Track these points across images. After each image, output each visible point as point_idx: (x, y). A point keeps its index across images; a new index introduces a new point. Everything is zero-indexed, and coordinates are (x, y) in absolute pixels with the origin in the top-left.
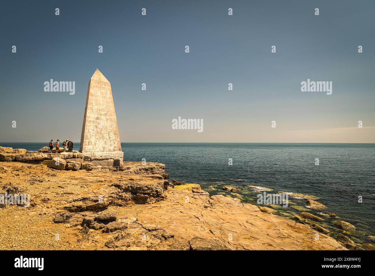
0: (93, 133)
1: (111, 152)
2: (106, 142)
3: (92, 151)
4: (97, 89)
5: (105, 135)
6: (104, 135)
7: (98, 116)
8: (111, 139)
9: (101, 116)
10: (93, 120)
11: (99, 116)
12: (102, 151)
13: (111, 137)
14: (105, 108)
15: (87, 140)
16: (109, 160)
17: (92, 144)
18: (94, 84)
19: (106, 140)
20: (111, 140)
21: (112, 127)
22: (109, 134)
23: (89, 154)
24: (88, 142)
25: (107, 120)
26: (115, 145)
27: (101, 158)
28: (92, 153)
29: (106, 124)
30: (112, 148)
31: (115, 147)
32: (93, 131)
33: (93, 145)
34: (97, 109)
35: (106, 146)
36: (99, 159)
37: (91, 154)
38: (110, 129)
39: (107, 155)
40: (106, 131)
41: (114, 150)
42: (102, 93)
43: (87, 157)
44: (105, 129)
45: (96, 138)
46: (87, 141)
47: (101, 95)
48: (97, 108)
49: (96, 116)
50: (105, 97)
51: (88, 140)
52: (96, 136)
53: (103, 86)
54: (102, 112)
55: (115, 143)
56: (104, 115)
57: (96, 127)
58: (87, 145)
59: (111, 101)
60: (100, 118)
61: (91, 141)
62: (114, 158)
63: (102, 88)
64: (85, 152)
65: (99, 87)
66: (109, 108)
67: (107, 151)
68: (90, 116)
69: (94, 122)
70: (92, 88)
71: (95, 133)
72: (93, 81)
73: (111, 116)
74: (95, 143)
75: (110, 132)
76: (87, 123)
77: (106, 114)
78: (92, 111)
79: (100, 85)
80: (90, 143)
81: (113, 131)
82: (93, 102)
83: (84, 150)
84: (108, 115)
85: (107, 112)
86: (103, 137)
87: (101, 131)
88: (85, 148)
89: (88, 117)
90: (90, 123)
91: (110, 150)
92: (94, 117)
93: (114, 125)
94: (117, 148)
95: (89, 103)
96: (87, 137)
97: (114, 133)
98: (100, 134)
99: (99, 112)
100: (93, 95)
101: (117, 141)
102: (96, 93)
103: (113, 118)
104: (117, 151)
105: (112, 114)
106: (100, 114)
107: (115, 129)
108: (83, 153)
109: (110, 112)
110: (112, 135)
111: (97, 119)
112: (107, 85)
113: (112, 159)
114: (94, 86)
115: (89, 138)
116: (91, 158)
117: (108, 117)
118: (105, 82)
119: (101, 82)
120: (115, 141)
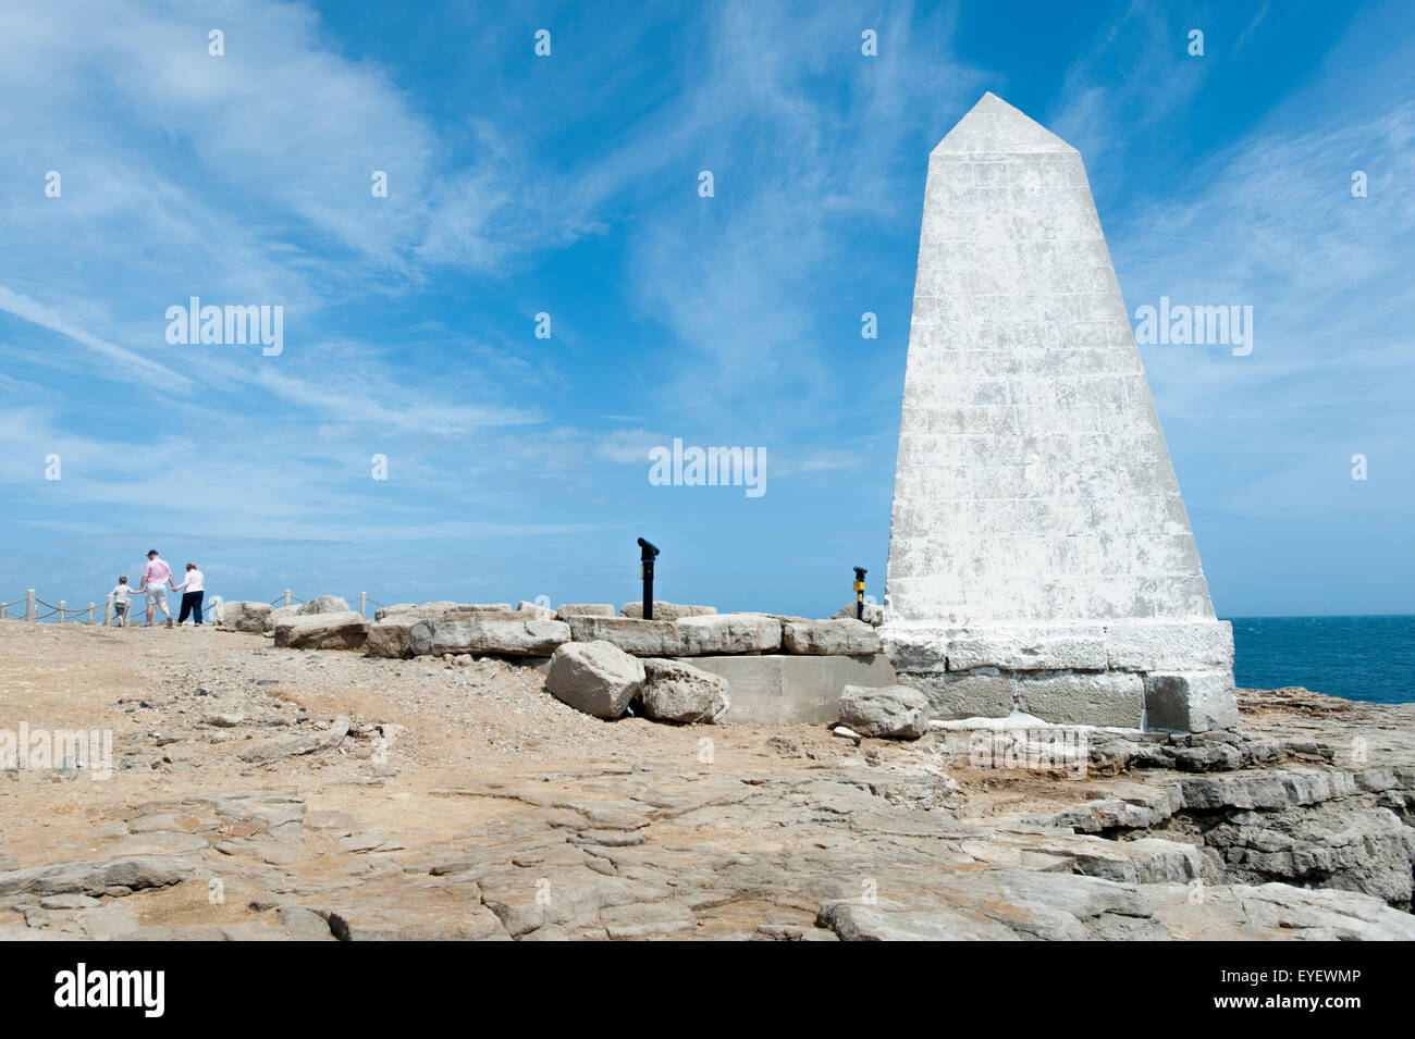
0: (959, 495)
1: (1110, 623)
2: (1062, 551)
3: (955, 610)
4: (980, 207)
5: (1052, 502)
6: (1045, 499)
7: (987, 379)
8: (1106, 526)
9: (1015, 378)
10: (953, 408)
11: (1002, 378)
12: (1038, 616)
13: (1111, 509)
14: (1043, 323)
15: (912, 541)
16: (1102, 679)
17: (956, 565)
18: (955, 184)
19: (1062, 535)
20: (1105, 540)
21: (1115, 440)
22: (1089, 494)
23: (931, 632)
24: (926, 551)
25: (1067, 397)
26: (1150, 573)
27: (1029, 662)
28: (957, 626)
29: (1062, 427)
30: (1121, 595)
31: (1149, 584)
32: (960, 480)
33: (960, 574)
34: (982, 335)
35: (1067, 579)
36: (1014, 666)
37: (951, 633)
38: (1094, 460)
39: (1078, 639)
40: (1063, 476)
41: (1142, 609)
43: (918, 651)
44: (1052, 458)
46: (916, 544)
47: (1010, 243)
48: (979, 329)
49: (981, 379)
50: (1042, 248)
51: (926, 538)
52: (980, 508)
54: (1020, 353)
55: (1142, 552)
56: (1039, 370)
57: (981, 449)
58: (914, 574)
59: (1095, 266)
60: (1007, 392)
61: (941, 545)
62: (1144, 668)
63: (1015, 198)
64: (901, 618)
65: (987, 195)
66: (1079, 318)
67: (1080, 616)
68: (933, 386)
69: (959, 418)
70: (941, 212)
71: (973, 494)
72: (946, 163)
73: (1100, 367)
74: (977, 555)
75: (1093, 478)
76: (909, 430)
77: (1057, 356)
78: (941, 349)
79: (997, 178)
80: (939, 561)
81: (1124, 469)
82: (946, 295)
83: (896, 607)
84: (1068, 361)
85: (1065, 346)
86: (1039, 514)
87: (1023, 475)
88: (903, 592)
89: (919, 391)
90: (930, 429)
91: (1101, 610)
92: (964, 389)
93: (1132, 427)
94: (1164, 588)
95: (921, 306)
96: (915, 518)
97: (1137, 485)
98: (1015, 495)
99: (1000, 354)
100: (951, 250)
101: (1164, 537)
102: (974, 233)
103: (1120, 381)
104: (1165, 611)
105: (1105, 355)
106: (1007, 365)
107: (1142, 451)
108: (887, 621)
109: (1090, 339)
110: (1113, 499)
111: (984, 396)
112: (1053, 172)
113: (1130, 676)
114: (956, 198)
115: (925, 525)
116: (947, 659)
117: (1070, 380)
118: (1037, 157)
119: (1002, 159)
120: (1143, 538)
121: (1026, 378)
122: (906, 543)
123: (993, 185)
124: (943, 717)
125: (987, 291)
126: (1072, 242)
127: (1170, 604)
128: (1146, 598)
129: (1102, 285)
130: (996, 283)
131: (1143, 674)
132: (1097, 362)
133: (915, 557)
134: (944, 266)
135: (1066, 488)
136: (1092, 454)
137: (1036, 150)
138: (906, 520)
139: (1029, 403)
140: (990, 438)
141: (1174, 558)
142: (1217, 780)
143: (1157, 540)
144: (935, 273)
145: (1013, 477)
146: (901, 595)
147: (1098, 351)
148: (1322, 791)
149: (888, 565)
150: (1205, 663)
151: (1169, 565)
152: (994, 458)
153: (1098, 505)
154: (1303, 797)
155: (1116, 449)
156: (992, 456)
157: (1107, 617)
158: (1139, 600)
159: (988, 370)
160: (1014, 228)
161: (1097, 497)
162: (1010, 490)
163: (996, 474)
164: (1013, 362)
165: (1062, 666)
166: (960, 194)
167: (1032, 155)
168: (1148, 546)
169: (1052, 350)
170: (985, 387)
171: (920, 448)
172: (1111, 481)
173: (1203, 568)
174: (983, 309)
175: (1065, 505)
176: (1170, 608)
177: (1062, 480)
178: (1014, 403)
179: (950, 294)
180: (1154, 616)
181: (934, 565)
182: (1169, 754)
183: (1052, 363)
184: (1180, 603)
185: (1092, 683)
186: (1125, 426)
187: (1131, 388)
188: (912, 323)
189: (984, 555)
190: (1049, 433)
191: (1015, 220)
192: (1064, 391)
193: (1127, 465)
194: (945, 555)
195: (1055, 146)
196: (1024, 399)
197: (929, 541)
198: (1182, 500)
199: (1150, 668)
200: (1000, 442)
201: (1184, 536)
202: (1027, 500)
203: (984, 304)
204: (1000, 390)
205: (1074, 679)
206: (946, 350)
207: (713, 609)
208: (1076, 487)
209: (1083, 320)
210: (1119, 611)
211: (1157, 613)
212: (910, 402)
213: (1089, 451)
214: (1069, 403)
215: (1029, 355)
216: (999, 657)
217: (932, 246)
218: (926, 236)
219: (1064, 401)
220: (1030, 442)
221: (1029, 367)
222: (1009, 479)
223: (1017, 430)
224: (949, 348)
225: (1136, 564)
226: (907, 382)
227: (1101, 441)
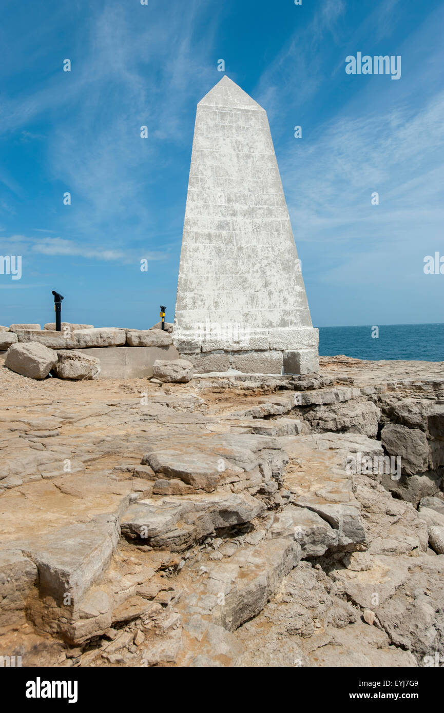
0: (208, 273)
1: (271, 330)
2: (252, 298)
4: (221, 134)
5: (249, 276)
6: (246, 275)
7: (222, 219)
8: (271, 288)
9: (234, 218)
10: (206, 231)
11: (229, 218)
13: (273, 280)
14: (247, 192)
15: (187, 294)
16: (267, 354)
17: (206, 306)
18: (209, 121)
19: (252, 291)
20: (270, 293)
21: (276, 249)
22: (264, 273)
24: (193, 298)
25: (257, 229)
26: (288, 308)
27: (236, 347)
29: (254, 243)
30: (276, 317)
31: (287, 313)
32: (209, 266)
33: (208, 309)
35: (254, 311)
36: (230, 349)
38: (267, 258)
39: (257, 337)
40: (254, 265)
41: (284, 323)
42: (237, 146)
43: (189, 343)
44: (249, 256)
45: (219, 286)
46: (189, 295)
47: (234, 153)
49: (219, 218)
50: (248, 156)
51: (193, 292)
52: (217, 279)
53: (241, 123)
54: (237, 206)
55: (285, 299)
56: (245, 215)
57: (219, 251)
58: (188, 309)
59: (271, 167)
60: (231, 225)
61: (200, 296)
62: (284, 348)
63: (237, 130)
64: (182, 329)
65: (224, 128)
66: (263, 191)
67: (259, 327)
68: (198, 221)
69: (209, 236)
70: (203, 134)
71: (214, 272)
72: (205, 109)
73: (271, 215)
74: (216, 300)
75: (266, 266)
76: (187, 242)
77: (253, 209)
78: (201, 203)
79: (229, 120)
80: (199, 303)
81: (279, 262)
82: (204, 176)
83: (179, 324)
84: (258, 212)
85: (256, 205)
86: (243, 282)
87: (237, 263)
88: (183, 317)
89: (191, 223)
90: (196, 241)
91: (268, 324)
92: (212, 223)
93: (283, 243)
94: (293, 314)
95: (192, 181)
96: (189, 283)
97: (284, 269)
98: (233, 274)
99: (228, 207)
100: (207, 154)
101: (294, 292)
102: (217, 146)
103: (279, 223)
104: (293, 324)
105: (273, 210)
106: (231, 212)
107: (287, 254)
108: (175, 330)
109: (268, 202)
110: (274, 276)
111: (221, 226)
112: (254, 120)
113: (278, 352)
114: (209, 128)
115: (193, 286)
116: (202, 347)
117: (258, 221)
118: (247, 111)
119: (231, 111)
120: (286, 293)
121: (239, 219)
122: (184, 294)
123: (227, 123)
124: (199, 372)
125: (223, 176)
126: (261, 155)
127: (294, 321)
128: (286, 319)
129: (273, 176)
130: (227, 172)
131: (283, 351)
132: (270, 212)
133: (188, 301)
134: (203, 162)
135: (255, 270)
136: (266, 255)
137: (247, 108)
138: (184, 284)
139: (240, 231)
140: (223, 246)
141: (298, 301)
142: (309, 393)
143: (291, 294)
144: (199, 164)
145: (232, 264)
146: (182, 319)
147: (270, 208)
148: (348, 396)
149: (176, 305)
150: (308, 346)
151: (296, 304)
152: (224, 256)
153: (268, 278)
154: (341, 399)
155: (276, 253)
156: (223, 255)
157: (270, 327)
158: (283, 320)
159: (222, 214)
160: (235, 146)
161: (268, 275)
162: (231, 270)
163: (225, 263)
164: (234, 211)
165: (250, 349)
166: (211, 126)
167: (245, 110)
168: (288, 296)
169: (251, 206)
170: (221, 222)
171: (191, 250)
172: (274, 267)
173: (309, 306)
174: (221, 184)
175: (254, 278)
176: (295, 323)
177: (254, 266)
178: (234, 230)
179: (206, 176)
180: (288, 326)
181: (197, 305)
182: (291, 384)
183: (250, 213)
184: (299, 320)
185: (262, 356)
186: (281, 243)
187: (284, 226)
188: (188, 189)
189: (219, 300)
190: (248, 245)
191: (236, 142)
192: (255, 226)
193: (281, 260)
194: (202, 300)
195: (255, 107)
196: (238, 229)
197: (195, 294)
198: (302, 277)
199: (286, 348)
200: (227, 248)
201: (302, 292)
202: (238, 275)
203: (222, 182)
204: (227, 224)
205: (255, 354)
206: (204, 203)
207: (92, 326)
208: (259, 270)
209: (265, 193)
210: (275, 324)
211: (290, 325)
212: (187, 228)
213: (265, 254)
214: (257, 231)
215: (241, 208)
216: (224, 346)
217: (198, 151)
218: (195, 146)
219: (255, 230)
220: (240, 249)
221: (241, 213)
222: (231, 266)
223: (235, 243)
224: (205, 203)
225: (282, 304)
226: (186, 218)
227: (270, 249)
